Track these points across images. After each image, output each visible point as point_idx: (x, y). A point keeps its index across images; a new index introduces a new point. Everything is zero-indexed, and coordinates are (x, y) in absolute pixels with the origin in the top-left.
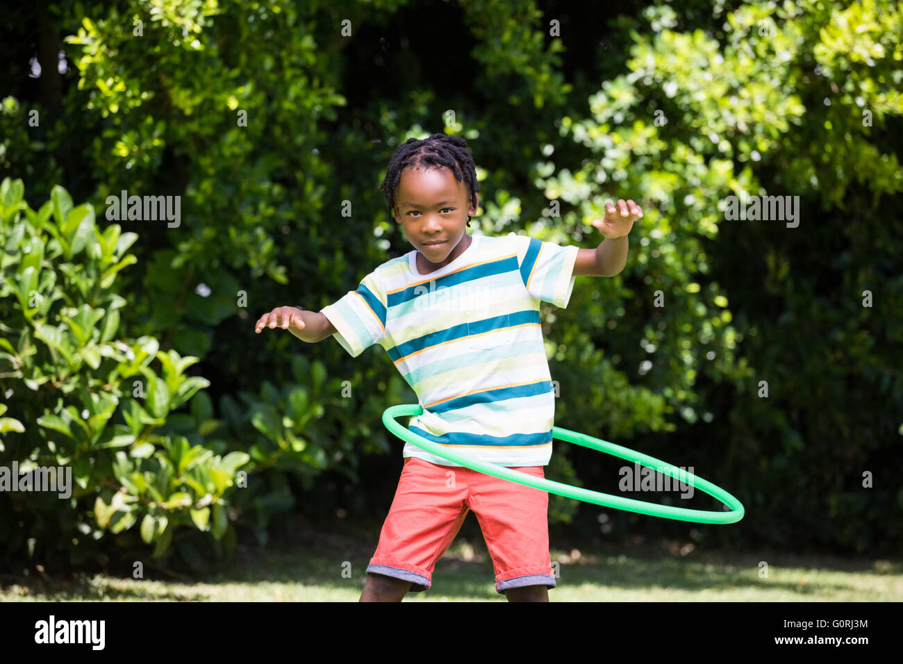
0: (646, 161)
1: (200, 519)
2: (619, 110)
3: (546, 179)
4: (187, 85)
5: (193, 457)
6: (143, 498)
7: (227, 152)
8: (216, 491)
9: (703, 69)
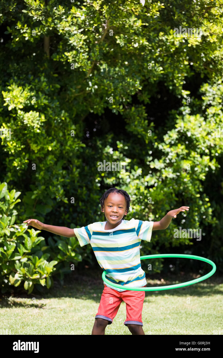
0: (181, 156)
1: (43, 282)
2: (173, 140)
3: (150, 162)
4: (36, 142)
5: (40, 262)
6: (24, 275)
7: (48, 163)
8: (47, 273)
9: (200, 127)
